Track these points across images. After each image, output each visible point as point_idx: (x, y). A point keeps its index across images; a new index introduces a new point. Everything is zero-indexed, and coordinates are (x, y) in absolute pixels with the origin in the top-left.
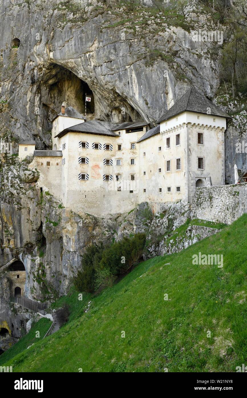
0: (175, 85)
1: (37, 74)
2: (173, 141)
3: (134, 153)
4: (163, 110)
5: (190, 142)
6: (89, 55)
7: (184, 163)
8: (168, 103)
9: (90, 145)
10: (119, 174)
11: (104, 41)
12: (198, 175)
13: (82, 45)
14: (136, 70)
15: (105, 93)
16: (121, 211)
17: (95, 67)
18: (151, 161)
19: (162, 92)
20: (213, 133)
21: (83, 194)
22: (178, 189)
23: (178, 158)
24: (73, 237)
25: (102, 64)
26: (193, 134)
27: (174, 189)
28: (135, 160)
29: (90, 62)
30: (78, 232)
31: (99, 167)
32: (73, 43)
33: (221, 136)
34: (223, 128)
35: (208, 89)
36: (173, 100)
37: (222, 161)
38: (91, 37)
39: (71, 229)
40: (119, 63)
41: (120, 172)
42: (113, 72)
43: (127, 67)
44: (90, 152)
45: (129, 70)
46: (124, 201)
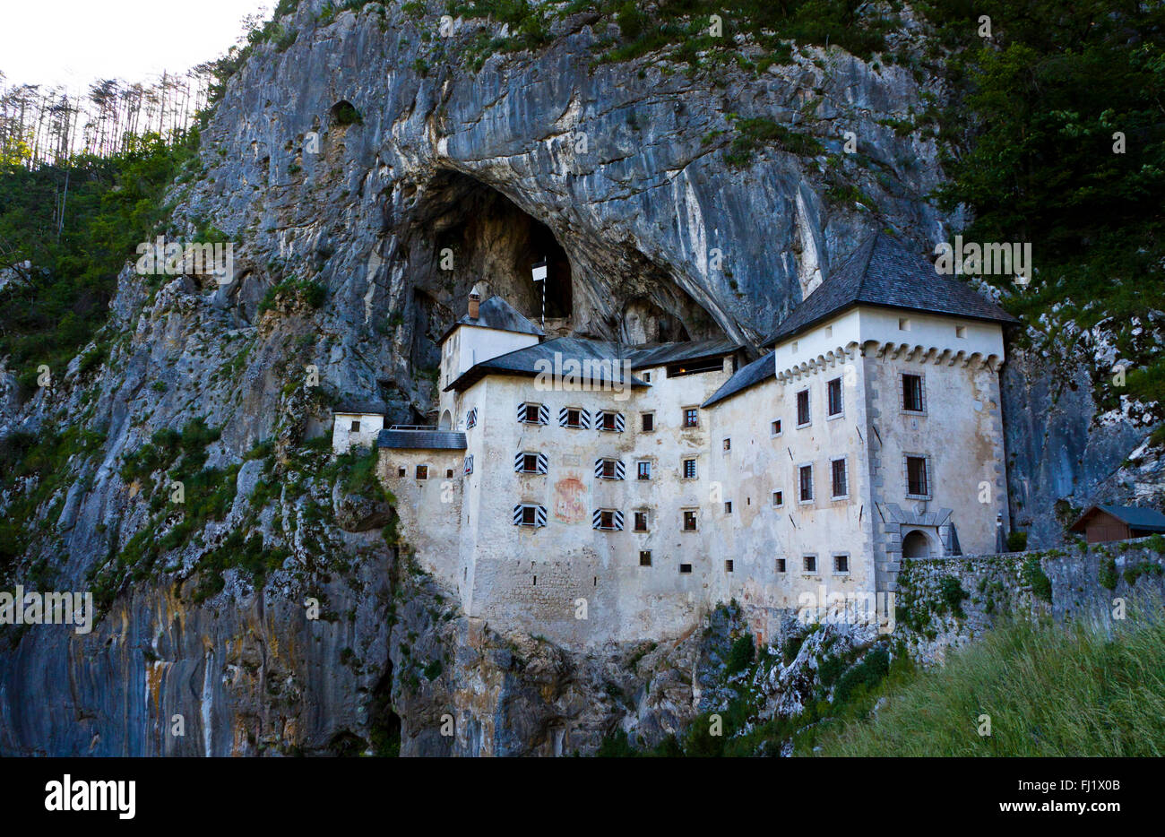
0: (824, 226)
1: (400, 204)
2: (819, 401)
3: (693, 440)
4: (786, 302)
5: (878, 405)
6: (554, 143)
7: (857, 475)
8: (802, 280)
9: (554, 415)
10: (644, 508)
11: (600, 100)
12: (911, 515)
13: (534, 114)
14: (698, 183)
15: (602, 253)
16: (652, 635)
17: (571, 177)
18: (750, 468)
19: (782, 246)
20: (957, 375)
21: (525, 572)
22: (842, 563)
23: (835, 459)
24: (490, 719)
25: (593, 167)
26: (885, 379)
27: (825, 563)
28: (697, 464)
29: (557, 163)
30: (506, 703)
31: (581, 487)
32: (506, 110)
33: (986, 384)
34: (992, 357)
35: (935, 233)
36: (818, 272)
37: (997, 469)
38: (561, 89)
39: (484, 691)
40: (645, 164)
41: (651, 501)
42: (626, 192)
43: (670, 174)
44: (552, 438)
45: (675, 184)
46: (660, 598)
